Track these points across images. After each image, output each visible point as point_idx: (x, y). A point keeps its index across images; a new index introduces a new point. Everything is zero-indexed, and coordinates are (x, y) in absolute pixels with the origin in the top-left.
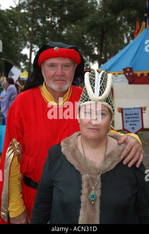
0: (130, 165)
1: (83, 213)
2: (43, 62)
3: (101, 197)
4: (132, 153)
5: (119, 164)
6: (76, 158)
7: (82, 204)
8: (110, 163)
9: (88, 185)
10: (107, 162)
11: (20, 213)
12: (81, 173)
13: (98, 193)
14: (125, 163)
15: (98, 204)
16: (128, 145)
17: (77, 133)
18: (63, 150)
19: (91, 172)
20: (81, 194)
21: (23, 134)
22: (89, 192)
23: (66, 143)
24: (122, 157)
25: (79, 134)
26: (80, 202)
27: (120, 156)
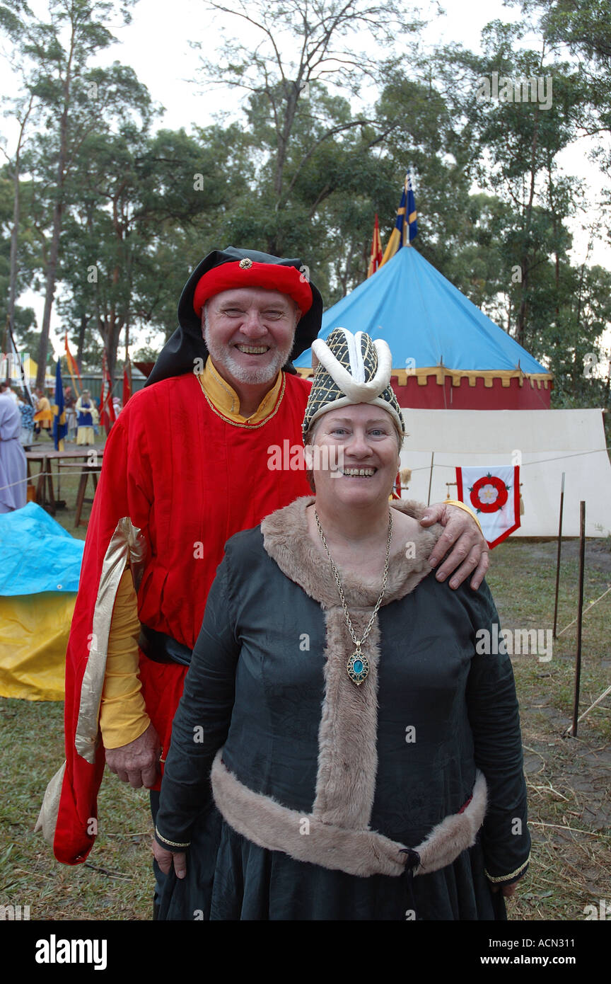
0: (454, 582)
1: (331, 711)
2: (207, 301)
3: (380, 667)
4: (460, 548)
5: (424, 580)
6: (306, 566)
7: (328, 688)
8: (402, 576)
9: (345, 635)
10: (396, 573)
11: (134, 735)
12: (323, 605)
13: (372, 657)
14: (440, 575)
15: (372, 686)
16: (450, 526)
17: (304, 501)
18: (268, 543)
19: (351, 601)
20: (326, 660)
21: (151, 503)
22: (348, 653)
23: (275, 525)
24: (433, 561)
25: (309, 502)
26: (321, 682)
27: (427, 558)
